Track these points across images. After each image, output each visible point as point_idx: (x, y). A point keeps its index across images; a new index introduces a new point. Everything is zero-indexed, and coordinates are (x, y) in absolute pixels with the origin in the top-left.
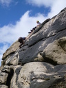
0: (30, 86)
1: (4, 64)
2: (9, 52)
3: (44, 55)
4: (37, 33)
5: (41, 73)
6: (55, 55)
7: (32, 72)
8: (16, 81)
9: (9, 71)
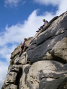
0: (40, 85)
1: (12, 63)
2: (17, 51)
3: (53, 54)
4: (46, 31)
5: (50, 72)
6: (65, 53)
7: (41, 71)
8: (25, 81)
9: (18, 70)
